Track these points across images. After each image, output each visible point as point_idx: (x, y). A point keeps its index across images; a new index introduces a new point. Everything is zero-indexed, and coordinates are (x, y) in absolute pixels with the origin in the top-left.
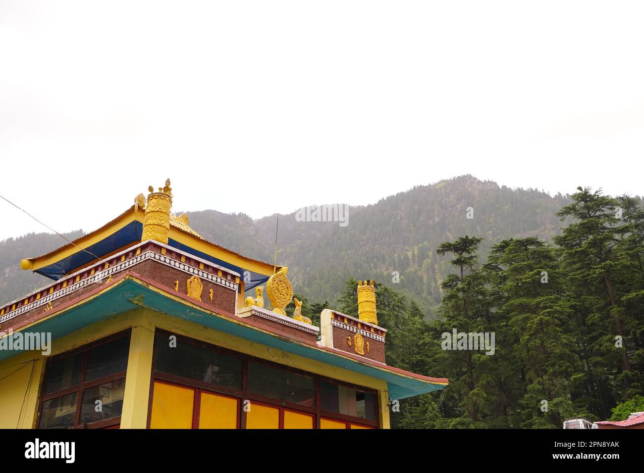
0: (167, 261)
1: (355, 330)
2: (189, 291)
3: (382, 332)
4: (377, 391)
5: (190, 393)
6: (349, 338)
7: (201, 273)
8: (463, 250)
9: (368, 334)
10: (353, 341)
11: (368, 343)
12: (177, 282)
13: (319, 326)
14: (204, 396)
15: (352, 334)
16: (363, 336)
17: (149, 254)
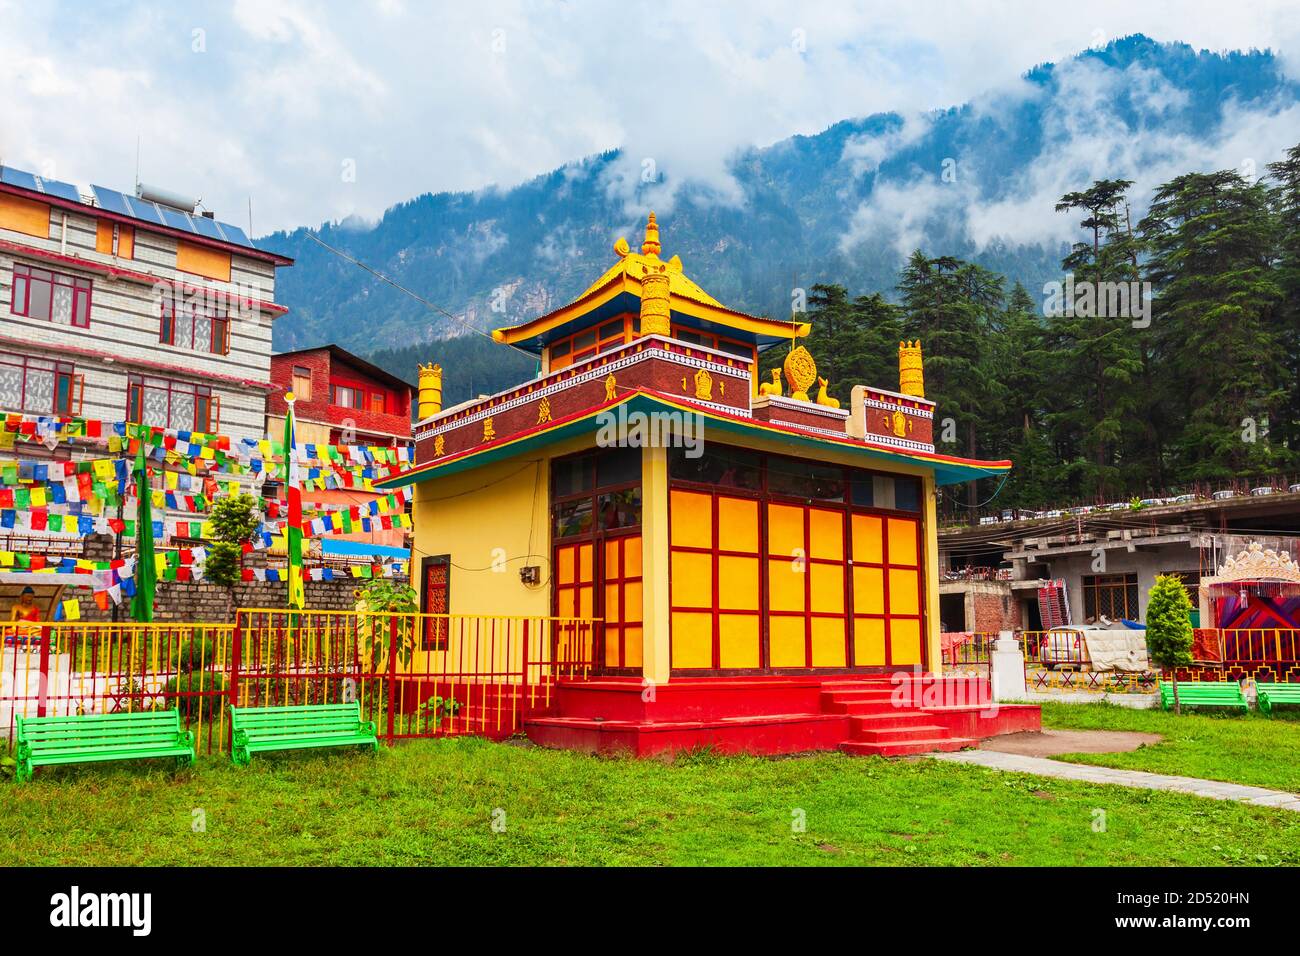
0: (672, 357)
1: (894, 408)
2: (698, 387)
3: (929, 406)
4: (921, 477)
5: (707, 500)
6: (887, 418)
7: (709, 366)
8: (1102, 203)
9: (911, 411)
10: (891, 422)
11: (910, 422)
12: (685, 379)
13: (849, 408)
14: (722, 501)
15: (890, 413)
16: (905, 414)
17: (653, 352)
